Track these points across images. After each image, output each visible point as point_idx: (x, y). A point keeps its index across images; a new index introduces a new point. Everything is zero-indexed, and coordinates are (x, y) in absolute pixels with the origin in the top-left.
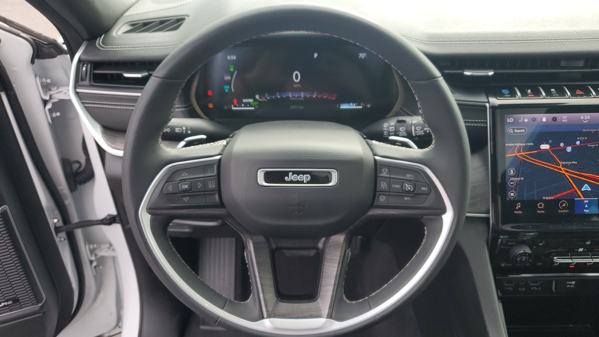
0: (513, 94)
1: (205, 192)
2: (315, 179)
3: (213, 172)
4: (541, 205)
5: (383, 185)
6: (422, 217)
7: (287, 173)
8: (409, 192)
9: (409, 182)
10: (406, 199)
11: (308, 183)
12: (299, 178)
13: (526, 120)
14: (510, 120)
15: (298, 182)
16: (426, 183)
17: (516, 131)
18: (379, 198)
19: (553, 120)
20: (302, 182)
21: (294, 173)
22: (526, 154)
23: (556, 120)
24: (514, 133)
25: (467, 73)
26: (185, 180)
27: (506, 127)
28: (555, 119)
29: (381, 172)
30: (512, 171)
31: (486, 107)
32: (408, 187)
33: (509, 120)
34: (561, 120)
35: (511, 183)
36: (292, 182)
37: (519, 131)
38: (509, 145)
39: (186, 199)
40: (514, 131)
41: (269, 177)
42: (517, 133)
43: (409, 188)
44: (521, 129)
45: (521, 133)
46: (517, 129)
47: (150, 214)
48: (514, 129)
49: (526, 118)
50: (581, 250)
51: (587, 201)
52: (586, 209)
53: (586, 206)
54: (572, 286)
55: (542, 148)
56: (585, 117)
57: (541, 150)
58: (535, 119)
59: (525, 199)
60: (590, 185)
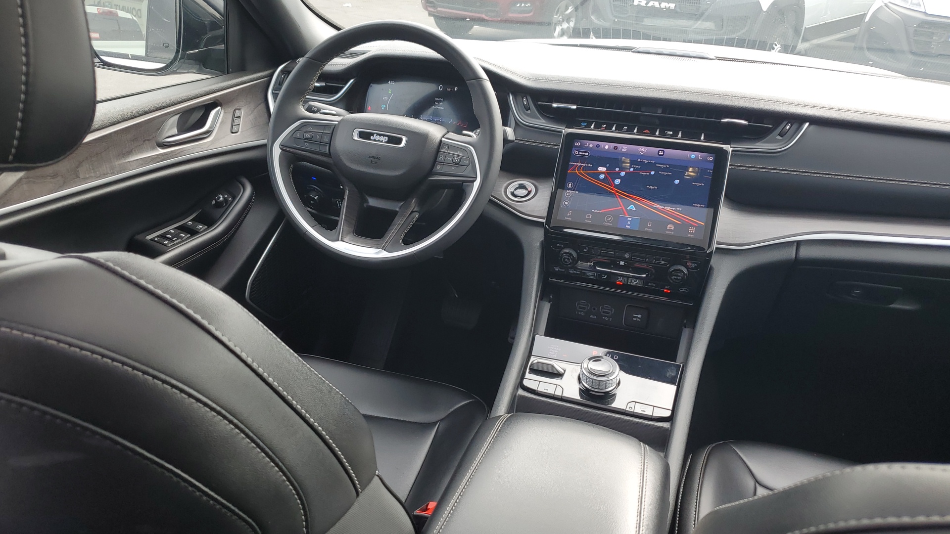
0: (588, 127)
1: (321, 143)
2: (392, 140)
3: (329, 131)
4: (589, 216)
5: (441, 157)
6: (463, 183)
7: (372, 134)
8: (456, 163)
9: (458, 157)
10: (453, 168)
11: (385, 142)
12: (382, 138)
13: (591, 146)
14: (578, 144)
15: (379, 141)
16: (469, 158)
17: (581, 153)
18: (436, 166)
19: (614, 148)
20: (382, 141)
21: (378, 134)
22: (584, 173)
24: (579, 154)
25: (555, 105)
26: (309, 132)
27: (574, 149)
28: (616, 148)
29: (442, 148)
30: (570, 184)
31: (561, 132)
32: (456, 159)
33: (576, 144)
34: (622, 149)
35: (568, 194)
36: (375, 140)
37: (583, 154)
38: (572, 163)
39: (306, 144)
40: (579, 153)
41: (362, 135)
42: (581, 155)
43: (457, 161)
44: (586, 152)
45: (584, 155)
46: (583, 152)
47: (281, 149)
48: (579, 152)
49: (591, 144)
50: (622, 263)
51: (630, 219)
52: (628, 225)
53: (629, 223)
54: (638, 320)
55: (599, 170)
56: (643, 150)
57: (599, 171)
58: (599, 146)
59: (576, 209)
60: (635, 205)
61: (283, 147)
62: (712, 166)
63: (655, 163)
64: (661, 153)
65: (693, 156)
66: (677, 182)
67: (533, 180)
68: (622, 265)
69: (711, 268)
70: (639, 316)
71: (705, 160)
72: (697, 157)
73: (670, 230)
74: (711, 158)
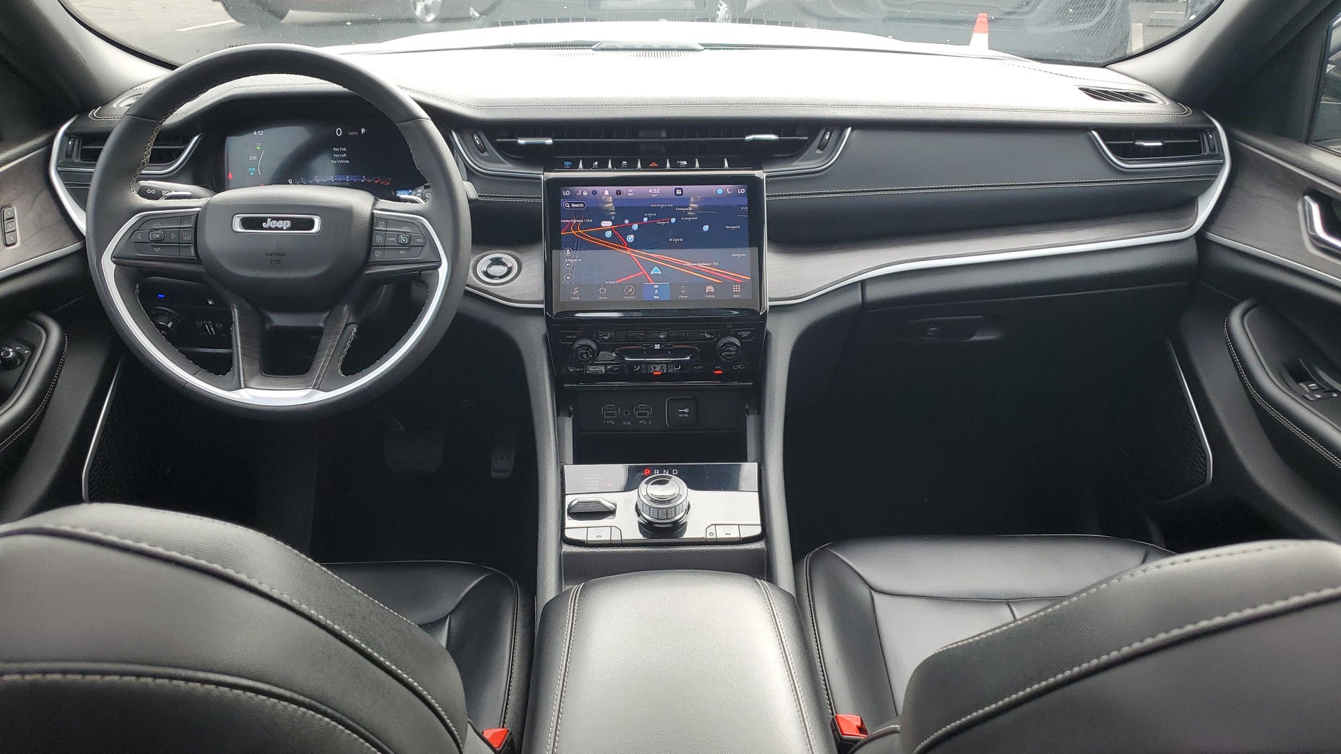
0: (574, 167)
1: (180, 244)
2: (296, 224)
3: (190, 224)
4: (603, 291)
5: (378, 239)
7: (265, 220)
8: (404, 245)
9: (405, 234)
10: (401, 252)
11: (288, 229)
12: (280, 224)
13: (585, 194)
14: (566, 193)
15: (277, 229)
16: (422, 234)
17: (573, 205)
18: (374, 253)
19: (617, 193)
20: (282, 229)
21: (273, 219)
22: (584, 232)
23: (620, 194)
24: (571, 207)
25: (522, 141)
26: (157, 229)
27: (562, 200)
28: (619, 193)
29: (377, 225)
30: (567, 250)
31: (540, 179)
32: (403, 239)
34: (627, 192)
35: (567, 265)
36: (270, 228)
37: (577, 206)
38: (564, 221)
39: (157, 250)
40: (570, 205)
41: (246, 223)
42: (574, 208)
43: (405, 241)
44: (580, 203)
45: (579, 207)
46: (576, 203)
47: (114, 262)
48: (570, 204)
49: (585, 191)
50: (657, 347)
51: (657, 286)
52: (656, 295)
53: (656, 292)
54: (685, 415)
55: (603, 225)
56: (654, 191)
57: (602, 227)
58: (596, 192)
59: (583, 283)
60: (660, 267)
61: (117, 259)
62: (745, 201)
63: (674, 207)
64: (679, 192)
65: (720, 191)
66: (706, 228)
67: (510, 250)
68: (657, 349)
69: (768, 334)
70: (686, 410)
71: (735, 194)
72: (724, 191)
73: (710, 293)
74: (743, 191)
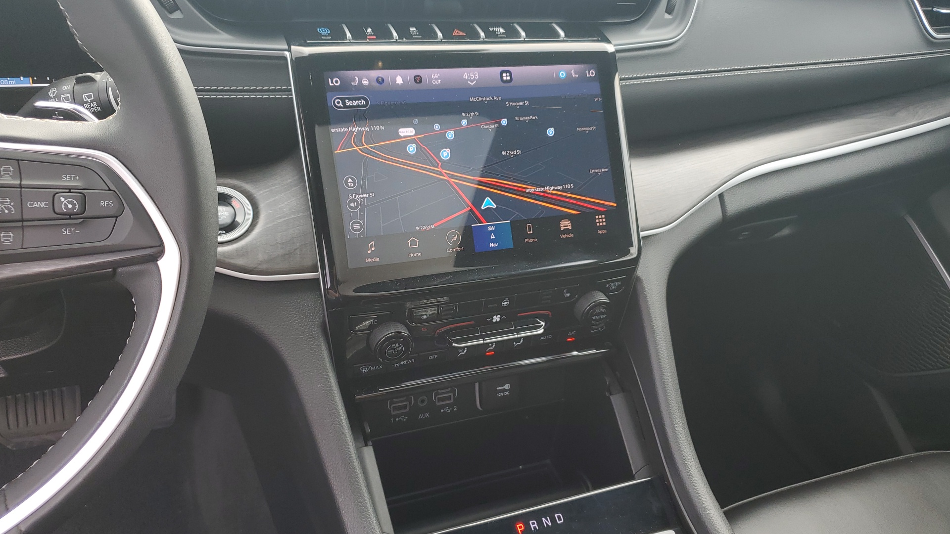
0: (338, 36)
4: (413, 243)
5: (4, 206)
8: (70, 215)
9: (70, 192)
10: (66, 232)
13: (365, 82)
14: (335, 82)
16: (110, 190)
17: (349, 103)
19: (416, 81)
22: (373, 148)
23: (421, 81)
24: (345, 106)
27: (329, 94)
28: (418, 79)
30: (350, 180)
31: (285, 58)
32: (66, 203)
33: (332, 82)
34: (431, 79)
35: (352, 205)
37: (355, 103)
38: (338, 130)
40: (344, 103)
42: (350, 107)
43: (70, 206)
44: (359, 99)
45: (358, 106)
46: (350, 99)
48: (343, 100)
49: (365, 78)
50: (497, 318)
51: (493, 228)
52: (493, 241)
53: (493, 237)
54: (507, 393)
55: (402, 134)
56: (471, 75)
57: (401, 137)
58: (383, 80)
59: (382, 234)
60: (494, 197)
62: (596, 88)
63: (504, 101)
64: (506, 77)
65: (563, 75)
66: (551, 132)
67: (231, 177)
70: (507, 387)
71: (583, 78)
72: (569, 74)
73: (567, 231)
74: (592, 73)
